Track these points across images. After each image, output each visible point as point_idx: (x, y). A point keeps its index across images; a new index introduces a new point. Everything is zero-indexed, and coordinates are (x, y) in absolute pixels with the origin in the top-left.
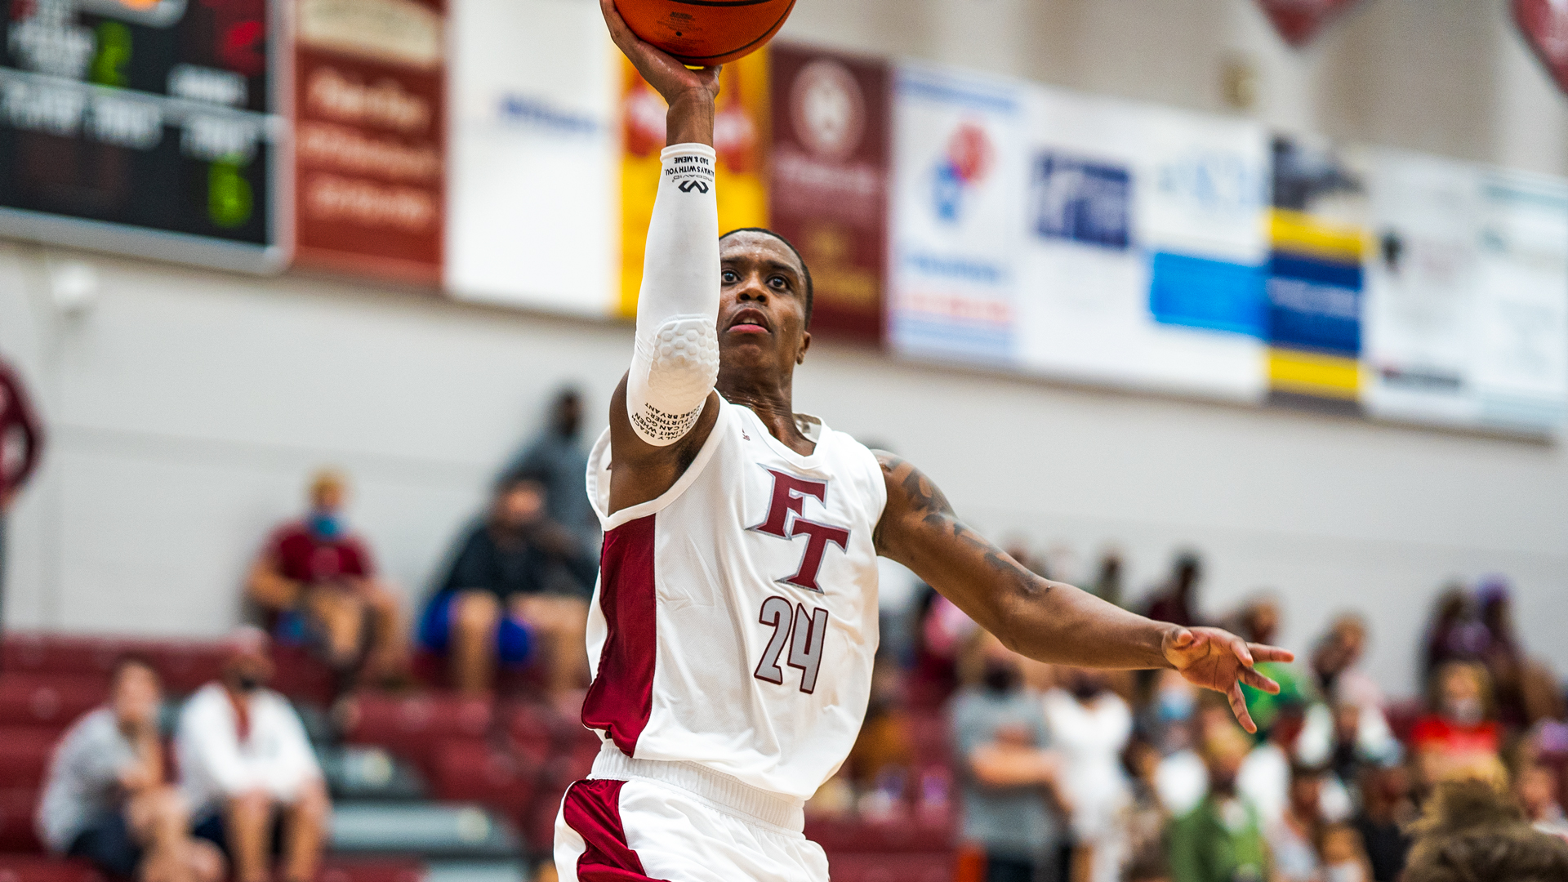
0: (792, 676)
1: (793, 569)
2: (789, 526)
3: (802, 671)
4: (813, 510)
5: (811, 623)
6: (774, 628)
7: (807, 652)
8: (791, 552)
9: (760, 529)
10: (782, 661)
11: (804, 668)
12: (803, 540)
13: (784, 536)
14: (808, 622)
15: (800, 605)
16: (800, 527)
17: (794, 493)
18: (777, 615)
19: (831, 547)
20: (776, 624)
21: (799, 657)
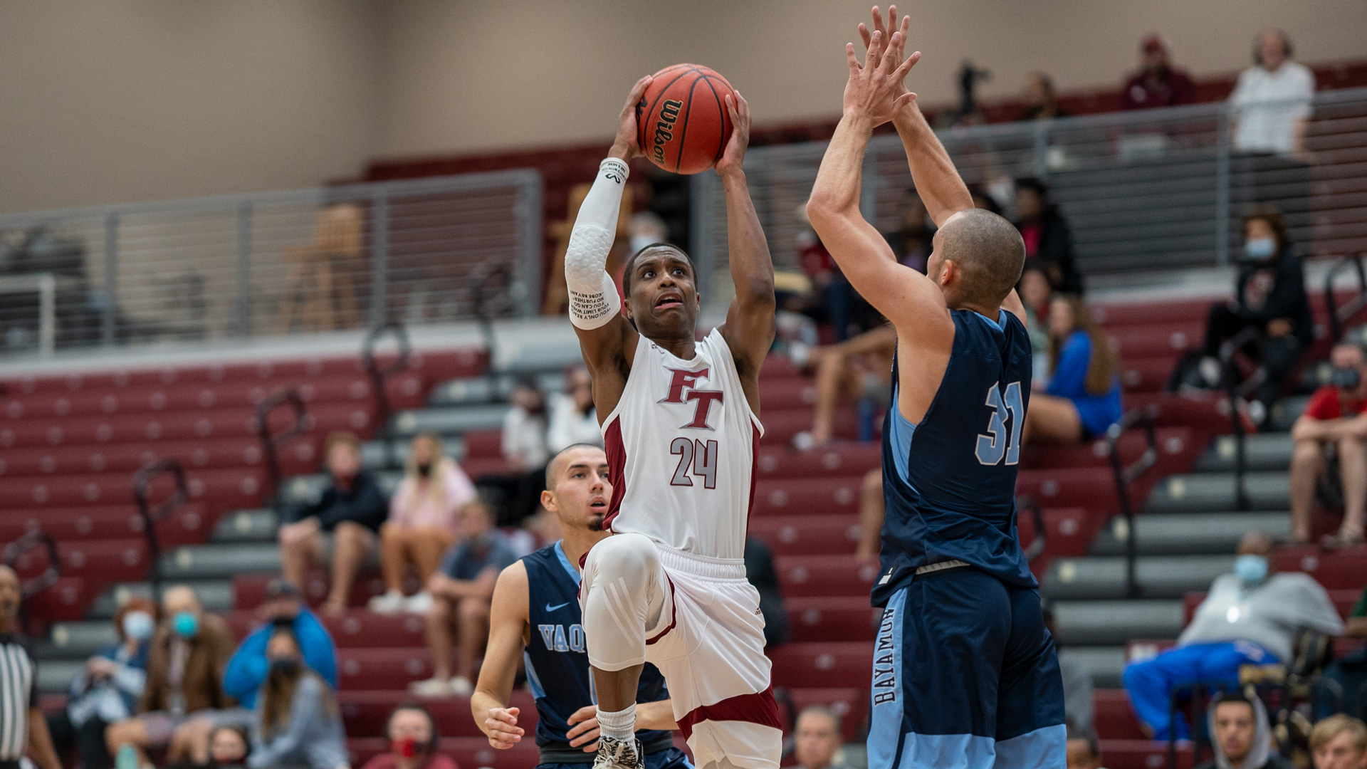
0: (698, 481)
1: (691, 419)
2: (684, 396)
3: (704, 477)
4: (701, 384)
5: (706, 450)
6: (681, 455)
7: (705, 465)
8: (688, 410)
9: (666, 401)
10: (690, 473)
11: (705, 475)
12: (694, 403)
13: (681, 402)
14: (704, 449)
15: (697, 440)
16: (691, 396)
17: (688, 378)
18: (682, 448)
19: (714, 403)
20: (682, 452)
21: (700, 468)
